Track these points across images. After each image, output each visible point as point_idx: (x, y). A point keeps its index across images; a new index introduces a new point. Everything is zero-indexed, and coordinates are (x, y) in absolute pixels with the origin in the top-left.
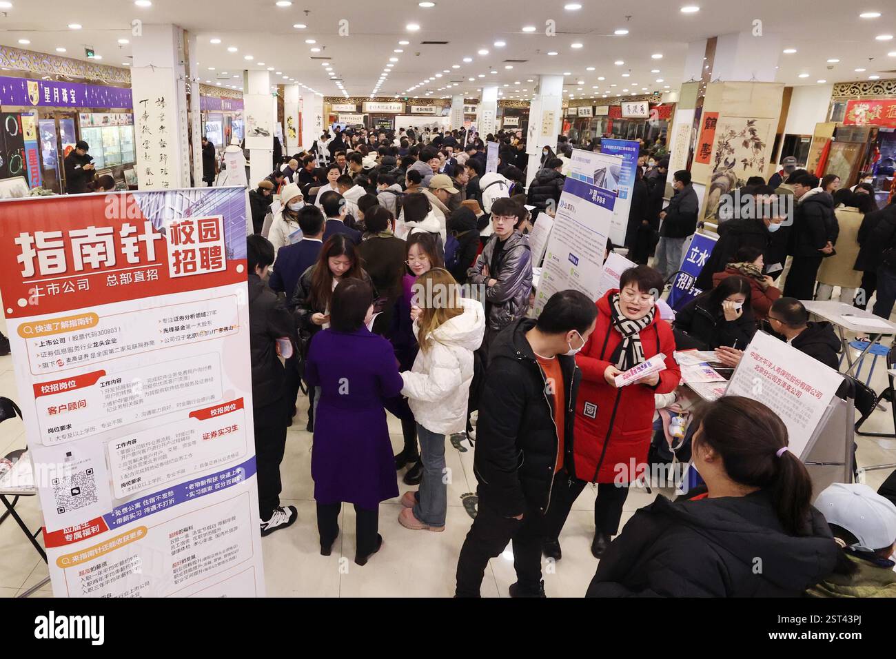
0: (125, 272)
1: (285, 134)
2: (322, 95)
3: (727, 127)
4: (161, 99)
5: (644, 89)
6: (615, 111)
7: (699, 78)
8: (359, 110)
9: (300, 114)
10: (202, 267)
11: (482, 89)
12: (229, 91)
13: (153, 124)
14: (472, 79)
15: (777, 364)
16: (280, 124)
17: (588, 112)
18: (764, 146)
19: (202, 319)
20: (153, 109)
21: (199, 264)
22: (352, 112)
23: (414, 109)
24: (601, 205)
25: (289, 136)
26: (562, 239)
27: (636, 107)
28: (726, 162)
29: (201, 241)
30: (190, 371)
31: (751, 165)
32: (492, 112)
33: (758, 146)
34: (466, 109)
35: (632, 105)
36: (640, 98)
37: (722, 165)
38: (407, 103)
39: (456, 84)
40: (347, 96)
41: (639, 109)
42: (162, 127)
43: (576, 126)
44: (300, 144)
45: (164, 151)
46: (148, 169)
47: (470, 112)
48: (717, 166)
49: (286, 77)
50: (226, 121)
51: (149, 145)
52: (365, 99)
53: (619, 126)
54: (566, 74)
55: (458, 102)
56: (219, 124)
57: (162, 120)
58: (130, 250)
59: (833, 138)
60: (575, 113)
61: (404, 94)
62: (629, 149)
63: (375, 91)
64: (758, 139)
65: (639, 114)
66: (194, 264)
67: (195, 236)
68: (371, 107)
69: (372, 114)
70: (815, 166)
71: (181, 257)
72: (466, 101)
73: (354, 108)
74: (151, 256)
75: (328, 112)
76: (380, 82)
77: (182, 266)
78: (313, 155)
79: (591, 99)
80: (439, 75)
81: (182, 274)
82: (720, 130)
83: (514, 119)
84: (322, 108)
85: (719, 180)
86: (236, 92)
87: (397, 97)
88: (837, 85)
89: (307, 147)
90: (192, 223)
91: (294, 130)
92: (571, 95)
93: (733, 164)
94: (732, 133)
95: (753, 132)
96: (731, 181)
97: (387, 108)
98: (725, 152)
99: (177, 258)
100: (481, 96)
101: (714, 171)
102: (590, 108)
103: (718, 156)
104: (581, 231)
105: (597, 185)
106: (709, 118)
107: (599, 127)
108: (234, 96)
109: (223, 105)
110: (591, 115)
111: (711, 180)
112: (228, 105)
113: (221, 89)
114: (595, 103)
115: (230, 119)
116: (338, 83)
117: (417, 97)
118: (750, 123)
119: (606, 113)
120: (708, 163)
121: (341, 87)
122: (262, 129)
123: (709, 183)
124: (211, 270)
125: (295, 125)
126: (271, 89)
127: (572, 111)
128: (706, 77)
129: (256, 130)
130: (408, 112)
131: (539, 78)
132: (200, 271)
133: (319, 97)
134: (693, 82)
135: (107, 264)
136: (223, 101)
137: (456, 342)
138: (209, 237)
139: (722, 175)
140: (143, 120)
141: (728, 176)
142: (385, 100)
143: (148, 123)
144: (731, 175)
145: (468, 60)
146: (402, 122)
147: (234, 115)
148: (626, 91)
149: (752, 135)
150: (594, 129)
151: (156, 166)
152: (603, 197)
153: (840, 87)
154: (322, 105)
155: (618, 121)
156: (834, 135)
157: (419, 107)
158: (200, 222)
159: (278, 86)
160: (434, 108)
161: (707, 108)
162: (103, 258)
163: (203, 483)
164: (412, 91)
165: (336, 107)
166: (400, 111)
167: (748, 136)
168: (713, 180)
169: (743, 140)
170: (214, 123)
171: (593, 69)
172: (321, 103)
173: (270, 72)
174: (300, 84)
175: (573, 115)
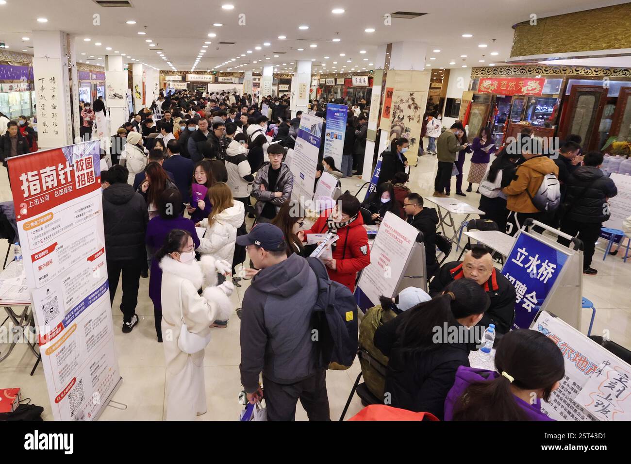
0: (61, 189)
1: (134, 96)
2: (159, 70)
3: (398, 97)
4: (53, 78)
5: (363, 69)
6: (348, 82)
7: (383, 67)
8: (184, 79)
9: (143, 83)
10: (88, 182)
11: (263, 67)
12: (95, 66)
13: (48, 93)
14: (255, 62)
15: (394, 228)
16: (130, 90)
17: (332, 82)
18: (420, 108)
19: (89, 209)
20: (47, 84)
21: (86, 181)
22: (179, 81)
23: (220, 79)
24: (314, 145)
25: (137, 97)
26: (297, 164)
27: (360, 80)
28: (399, 117)
29: (87, 169)
30: (87, 236)
31: (413, 119)
32: (270, 82)
33: (416, 108)
34: (255, 79)
35: (358, 78)
36: (363, 74)
37: (396, 119)
38: (216, 75)
39: (246, 65)
40: (176, 70)
41: (362, 81)
42: (53, 96)
43: (325, 91)
44: (144, 103)
45: (55, 111)
46: (44, 123)
47: (257, 81)
48: (394, 120)
49: (133, 59)
50: (93, 87)
51: (45, 107)
52: (187, 72)
53: (351, 90)
54: (312, 60)
55: (249, 76)
56: (88, 89)
57: (53, 91)
58: (62, 177)
59: (472, 101)
60: (324, 83)
61: (213, 69)
62: (342, 110)
63: (194, 68)
64: (416, 104)
65: (363, 84)
66: (84, 180)
67: (84, 167)
68: (191, 78)
69: (193, 83)
70: (463, 117)
71: (80, 178)
72: (254, 74)
73: (180, 79)
74: (69, 180)
75: (163, 81)
76: (197, 62)
77: (80, 182)
78: (152, 111)
79: (334, 74)
80: (234, 60)
81: (81, 187)
82: (394, 99)
83: (286, 86)
84: (158, 79)
85: (395, 128)
86: (100, 67)
87: (209, 71)
88: (474, 68)
89: (149, 105)
90: (83, 160)
91: (140, 93)
92: (321, 71)
93: (403, 118)
94: (402, 100)
95: (413, 99)
96: (402, 129)
97: (202, 78)
98: (398, 111)
99: (79, 179)
100: (262, 72)
101: (392, 123)
102: (333, 80)
103: (394, 114)
104: (306, 160)
105: (312, 134)
106: (389, 91)
107: (339, 91)
108: (98, 70)
109: (90, 76)
110: (334, 84)
111: (390, 128)
112: (94, 76)
113: (89, 66)
114: (336, 76)
115: (95, 85)
116: (169, 63)
117: (222, 71)
118: (411, 95)
119: (343, 83)
120: (389, 118)
121: (171, 65)
122: (118, 94)
123: (390, 130)
124: (91, 183)
125: (140, 90)
126: (123, 66)
127: (322, 81)
128: (387, 67)
129: (114, 95)
130: (216, 81)
131: (297, 62)
132: (88, 184)
133: (157, 70)
134: (380, 69)
135: (55, 186)
136: (90, 74)
137: (227, 221)
138: (89, 167)
139: (397, 125)
140: (41, 91)
141: (400, 125)
142: (201, 73)
143: (44, 93)
144: (402, 125)
145: (250, 52)
146: (212, 88)
147: (98, 83)
148: (353, 69)
149: (413, 102)
150: (336, 93)
151: (49, 121)
152: (315, 140)
153: (476, 69)
154: (159, 76)
155: (351, 88)
156: (473, 99)
157: (224, 78)
158: (86, 159)
159: (128, 64)
160: (233, 78)
161: (388, 85)
162: (52, 183)
163: (94, 295)
164: (218, 68)
165: (168, 78)
166: (211, 80)
167: (411, 102)
168: (391, 129)
169: (407, 104)
170: (84, 89)
171: (328, 58)
172: (158, 74)
173: (123, 56)
174: (143, 63)
175: (323, 84)
